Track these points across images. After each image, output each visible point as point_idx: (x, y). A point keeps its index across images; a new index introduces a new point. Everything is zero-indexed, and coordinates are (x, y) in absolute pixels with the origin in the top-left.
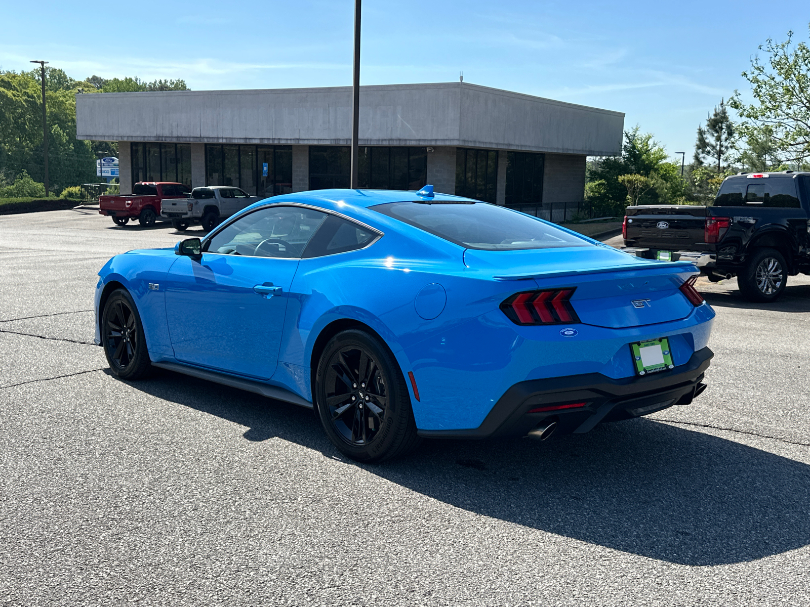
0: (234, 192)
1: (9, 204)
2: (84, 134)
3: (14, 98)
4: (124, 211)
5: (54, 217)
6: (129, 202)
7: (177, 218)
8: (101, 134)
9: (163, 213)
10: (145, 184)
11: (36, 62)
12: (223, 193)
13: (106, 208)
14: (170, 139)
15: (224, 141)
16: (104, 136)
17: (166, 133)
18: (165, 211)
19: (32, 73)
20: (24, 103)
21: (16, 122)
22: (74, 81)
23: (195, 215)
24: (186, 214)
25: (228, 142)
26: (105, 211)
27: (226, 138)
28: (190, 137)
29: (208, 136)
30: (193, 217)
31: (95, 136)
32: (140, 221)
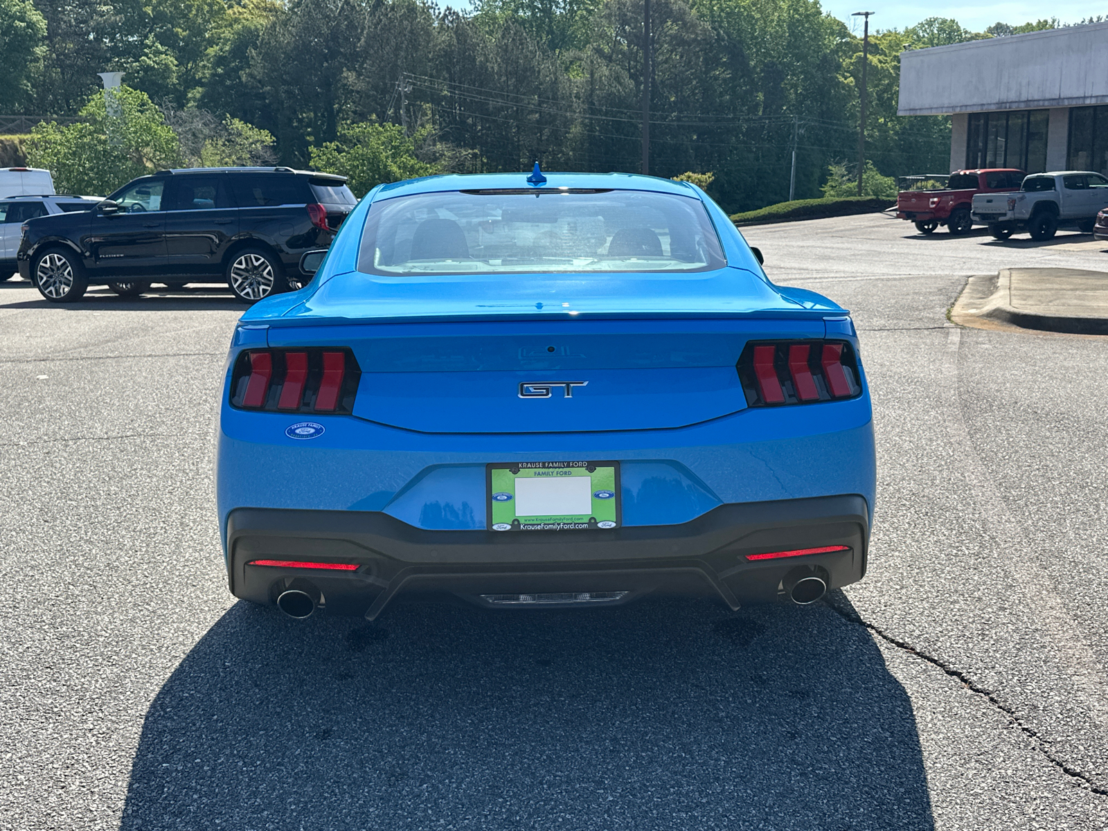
0: (1088, 179)
1: (803, 207)
2: (907, 108)
3: (879, 66)
4: (927, 212)
5: (852, 223)
6: (936, 200)
7: (993, 221)
8: (927, 106)
9: (974, 214)
10: (965, 174)
11: (859, 14)
12: (1070, 182)
13: (905, 210)
14: (1016, 104)
15: (1093, 102)
16: (931, 108)
17: (1012, 96)
18: (977, 212)
19: (914, 29)
20: (892, 71)
21: (880, 98)
22: (970, 33)
23: (1018, 216)
24: (1005, 215)
25: (1099, 103)
26: (905, 214)
27: (1097, 97)
28: (1044, 100)
29: (1070, 96)
30: (1015, 220)
31: (920, 109)
32: (949, 228)
